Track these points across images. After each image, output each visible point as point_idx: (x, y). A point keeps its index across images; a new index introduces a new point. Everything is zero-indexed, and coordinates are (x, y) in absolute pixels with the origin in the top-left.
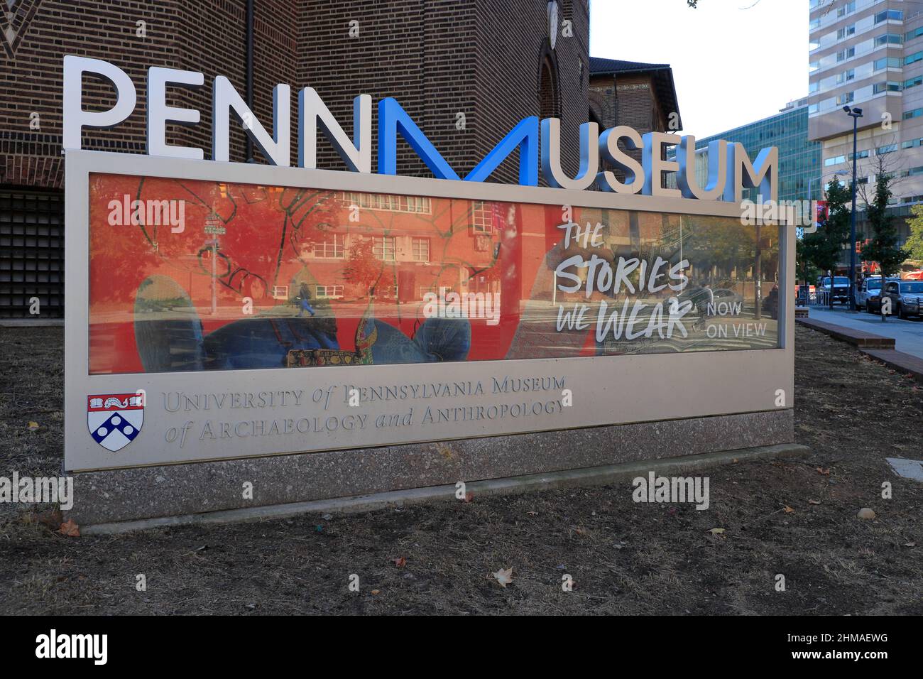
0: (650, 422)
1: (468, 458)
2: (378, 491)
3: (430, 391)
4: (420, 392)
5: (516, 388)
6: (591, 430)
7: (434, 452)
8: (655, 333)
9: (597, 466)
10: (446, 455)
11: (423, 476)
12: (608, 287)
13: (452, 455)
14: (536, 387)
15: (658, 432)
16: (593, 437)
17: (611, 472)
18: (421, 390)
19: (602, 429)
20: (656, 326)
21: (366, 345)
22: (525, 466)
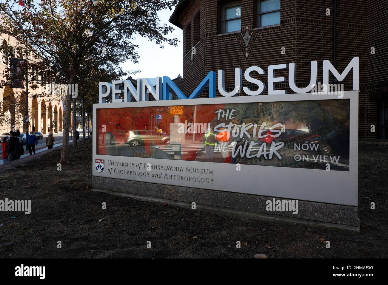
0: (255, 195)
1: (178, 193)
2: (152, 197)
3: (166, 168)
4: (164, 168)
5: (195, 171)
6: (225, 193)
7: (167, 188)
8: (262, 156)
9: (228, 208)
10: (171, 190)
11: (164, 195)
12: (237, 135)
13: (173, 191)
14: (202, 172)
15: (258, 200)
16: (226, 196)
17: (225, 211)
18: (164, 167)
19: (231, 193)
20: (262, 153)
21: (152, 152)
22: (198, 200)
